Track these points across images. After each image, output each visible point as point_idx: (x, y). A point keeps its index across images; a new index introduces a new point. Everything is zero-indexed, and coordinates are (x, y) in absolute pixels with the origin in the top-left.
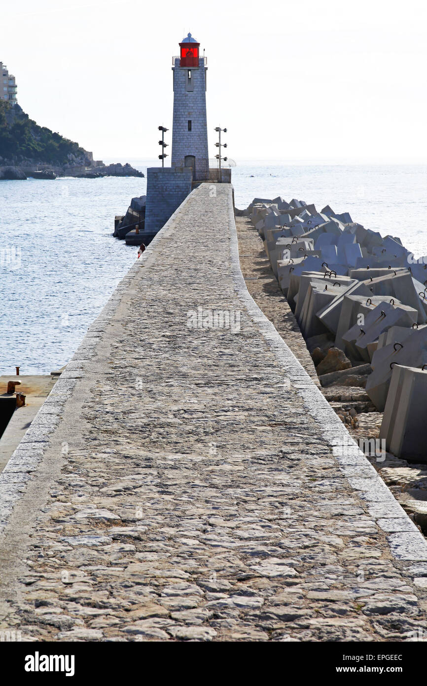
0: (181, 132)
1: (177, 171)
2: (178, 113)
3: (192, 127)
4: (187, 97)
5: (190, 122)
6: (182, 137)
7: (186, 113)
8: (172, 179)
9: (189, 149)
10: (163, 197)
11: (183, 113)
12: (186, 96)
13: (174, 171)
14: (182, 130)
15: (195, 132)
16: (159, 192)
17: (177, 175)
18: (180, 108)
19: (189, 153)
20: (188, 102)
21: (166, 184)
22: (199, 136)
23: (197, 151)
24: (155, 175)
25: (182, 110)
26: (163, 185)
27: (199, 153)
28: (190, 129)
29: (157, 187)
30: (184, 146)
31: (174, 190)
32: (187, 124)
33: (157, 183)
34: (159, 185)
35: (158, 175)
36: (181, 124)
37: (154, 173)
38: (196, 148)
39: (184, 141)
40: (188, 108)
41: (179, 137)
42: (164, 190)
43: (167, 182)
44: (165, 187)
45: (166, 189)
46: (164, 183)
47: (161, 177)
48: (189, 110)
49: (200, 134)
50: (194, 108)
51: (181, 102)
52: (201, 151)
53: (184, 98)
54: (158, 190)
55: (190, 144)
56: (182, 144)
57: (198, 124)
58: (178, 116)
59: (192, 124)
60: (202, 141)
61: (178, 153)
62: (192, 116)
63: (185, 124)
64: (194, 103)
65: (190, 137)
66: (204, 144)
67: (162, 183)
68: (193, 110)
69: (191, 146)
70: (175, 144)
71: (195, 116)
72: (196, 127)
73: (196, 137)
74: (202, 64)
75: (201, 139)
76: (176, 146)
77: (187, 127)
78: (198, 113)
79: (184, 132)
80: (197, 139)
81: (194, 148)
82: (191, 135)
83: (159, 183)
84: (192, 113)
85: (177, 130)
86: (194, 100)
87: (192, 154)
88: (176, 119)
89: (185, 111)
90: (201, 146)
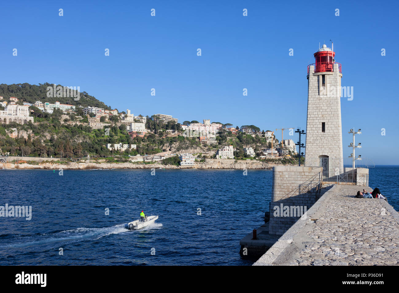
0: (314, 134)
1: (304, 171)
3: (326, 129)
4: (321, 101)
5: (323, 124)
6: (315, 138)
7: (320, 116)
8: (299, 179)
9: (323, 149)
11: (317, 116)
13: (302, 171)
15: (328, 133)
16: (285, 192)
17: (305, 175)
18: (314, 111)
19: (323, 153)
20: (322, 106)
21: (293, 183)
22: (333, 137)
23: (331, 151)
24: (281, 174)
25: (316, 113)
26: (289, 185)
27: (332, 153)
28: (323, 130)
29: (282, 187)
30: (318, 147)
33: (282, 182)
35: (284, 174)
36: (315, 126)
38: (330, 148)
39: (318, 142)
40: (321, 111)
41: (313, 138)
43: (294, 182)
44: (291, 187)
46: (290, 182)
47: (287, 176)
48: (323, 113)
49: (334, 135)
50: (327, 110)
52: (334, 151)
54: (283, 190)
55: (324, 144)
56: (316, 144)
57: (333, 126)
58: (312, 118)
59: (326, 126)
60: (336, 142)
61: (312, 153)
62: (326, 118)
63: (319, 126)
64: (329, 105)
65: (323, 138)
66: (338, 144)
67: (288, 182)
68: (326, 113)
69: (325, 147)
70: (309, 145)
71: (329, 118)
72: (330, 128)
73: (329, 138)
74: (336, 69)
75: (335, 140)
76: (310, 147)
77: (321, 129)
78: (332, 115)
79: (317, 134)
80: (330, 140)
81: (327, 149)
82: (325, 136)
83: (286, 182)
84: (327, 115)
85: (311, 132)
86: (328, 103)
87: (326, 154)
88: (310, 121)
89: (319, 113)
90: (335, 147)
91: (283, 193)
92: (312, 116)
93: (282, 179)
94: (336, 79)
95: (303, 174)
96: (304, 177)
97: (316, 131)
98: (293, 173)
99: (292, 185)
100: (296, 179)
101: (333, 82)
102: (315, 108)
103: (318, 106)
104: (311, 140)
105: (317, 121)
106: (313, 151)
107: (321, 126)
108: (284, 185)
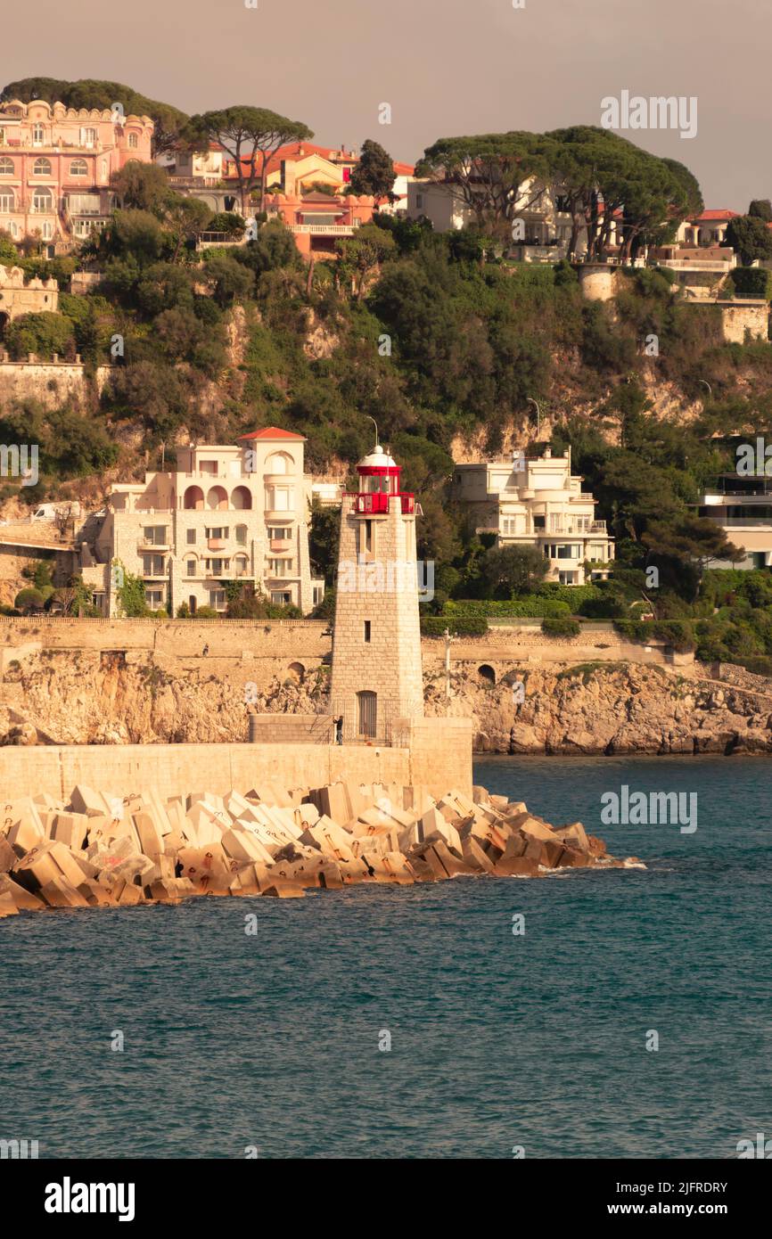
0: (349, 645)
3: (372, 634)
5: (368, 624)
6: (350, 654)
7: (361, 607)
9: (365, 677)
11: (354, 607)
15: (377, 645)
19: (365, 685)
22: (385, 652)
23: (380, 682)
25: (354, 601)
27: (384, 687)
28: (368, 638)
30: (355, 672)
32: (363, 628)
36: (352, 628)
38: (379, 676)
39: (355, 662)
40: (364, 596)
41: (346, 654)
48: (367, 601)
49: (387, 649)
50: (376, 596)
52: (387, 682)
55: (367, 668)
56: (351, 668)
57: (384, 629)
58: (345, 612)
59: (372, 629)
60: (390, 662)
61: (344, 686)
62: (372, 612)
63: (358, 629)
65: (367, 653)
66: (395, 668)
68: (373, 601)
69: (370, 672)
70: (338, 668)
71: (378, 612)
72: (379, 634)
73: (378, 654)
74: (394, 508)
75: (389, 658)
76: (340, 672)
77: (363, 634)
78: (385, 607)
79: (355, 645)
80: (380, 658)
81: (374, 677)
82: (370, 649)
84: (374, 607)
85: (342, 640)
87: (371, 688)
88: (341, 617)
89: (359, 601)
90: (388, 672)
92: (345, 606)
94: (394, 529)
97: (352, 640)
98: (285, 728)
101: (387, 535)
104: (342, 658)
105: (354, 618)
106: (347, 682)
107: (364, 628)
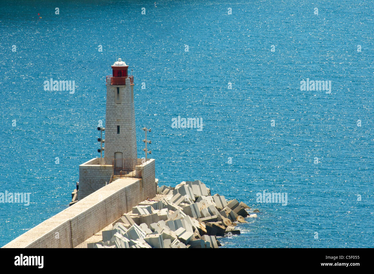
0: (111, 135)
2: (109, 120)
3: (120, 131)
5: (118, 127)
6: (112, 138)
7: (116, 120)
8: (98, 174)
9: (118, 147)
10: (91, 187)
11: (113, 120)
12: (115, 107)
13: (100, 169)
14: (112, 133)
15: (122, 135)
16: (88, 183)
17: (101, 171)
18: (111, 116)
19: (117, 150)
20: (117, 112)
21: (93, 177)
22: (125, 137)
23: (124, 149)
24: (85, 171)
25: (112, 118)
26: (91, 178)
27: (125, 151)
28: (118, 132)
29: (86, 180)
30: (114, 145)
31: (99, 182)
32: (116, 129)
33: (86, 177)
34: (88, 178)
35: (87, 171)
36: (112, 128)
37: (84, 169)
38: (123, 146)
39: (114, 141)
40: (117, 116)
41: (110, 138)
42: (92, 182)
43: (94, 176)
44: (92, 180)
45: (93, 181)
47: (89, 172)
48: (118, 118)
49: (126, 136)
50: (121, 116)
51: (111, 112)
52: (127, 149)
53: (114, 108)
54: (87, 182)
55: (118, 143)
56: (112, 143)
57: (125, 129)
58: (109, 122)
59: (120, 129)
60: (128, 141)
61: (110, 151)
62: (120, 122)
64: (122, 112)
65: (118, 138)
66: (129, 144)
67: (90, 177)
68: (120, 118)
69: (120, 145)
70: (107, 143)
72: (123, 131)
75: (127, 140)
76: (108, 145)
77: (116, 131)
78: (125, 120)
79: (113, 135)
80: (123, 140)
81: (121, 147)
82: (119, 137)
83: (88, 177)
84: (121, 120)
85: (108, 133)
86: (121, 110)
88: (108, 124)
89: (115, 118)
90: (127, 145)
91: (87, 184)
93: (86, 174)
94: (128, 91)
95: (100, 170)
96: (101, 172)
98: (94, 170)
99: (93, 178)
100: (96, 174)
102: (112, 114)
103: (114, 112)
104: (109, 140)
105: (113, 124)
108: (88, 179)
